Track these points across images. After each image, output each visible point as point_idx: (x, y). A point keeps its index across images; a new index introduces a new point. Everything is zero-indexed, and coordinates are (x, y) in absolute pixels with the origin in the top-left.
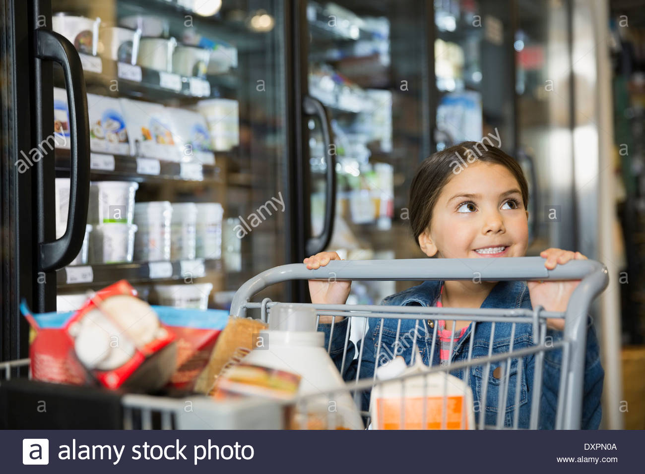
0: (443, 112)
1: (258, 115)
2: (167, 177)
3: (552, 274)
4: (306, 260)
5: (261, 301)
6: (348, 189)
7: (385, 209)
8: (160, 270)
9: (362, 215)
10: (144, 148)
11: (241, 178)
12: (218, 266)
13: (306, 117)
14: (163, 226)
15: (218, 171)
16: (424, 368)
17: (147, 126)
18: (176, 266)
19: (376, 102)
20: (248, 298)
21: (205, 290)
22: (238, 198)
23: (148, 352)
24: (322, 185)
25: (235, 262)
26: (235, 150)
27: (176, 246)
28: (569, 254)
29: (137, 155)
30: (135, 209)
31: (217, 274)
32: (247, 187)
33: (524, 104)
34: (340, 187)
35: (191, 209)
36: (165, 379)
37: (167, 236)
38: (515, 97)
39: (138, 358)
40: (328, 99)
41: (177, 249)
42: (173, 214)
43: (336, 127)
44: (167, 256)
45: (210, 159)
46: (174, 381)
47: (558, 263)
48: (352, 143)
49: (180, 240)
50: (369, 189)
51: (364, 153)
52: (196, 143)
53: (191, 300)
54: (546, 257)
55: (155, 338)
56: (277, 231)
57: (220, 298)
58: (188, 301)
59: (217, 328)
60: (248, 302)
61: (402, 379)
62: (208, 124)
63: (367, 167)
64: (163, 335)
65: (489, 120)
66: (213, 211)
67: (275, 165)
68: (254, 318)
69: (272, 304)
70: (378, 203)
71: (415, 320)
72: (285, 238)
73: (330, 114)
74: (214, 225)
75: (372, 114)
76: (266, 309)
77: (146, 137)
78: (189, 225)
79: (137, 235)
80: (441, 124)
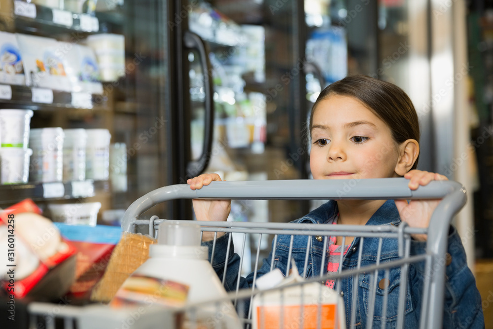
0: (311, 45)
1: (142, 48)
2: (59, 105)
3: (415, 194)
4: (189, 181)
5: (149, 218)
6: (225, 116)
7: (259, 134)
8: (53, 191)
9: (237, 140)
10: (39, 79)
11: (127, 106)
12: (106, 187)
13: (186, 50)
14: (56, 150)
15: (106, 100)
16: (300, 279)
17: (41, 59)
18: (68, 187)
19: (250, 37)
20: (137, 216)
21: (94, 208)
22: (125, 124)
23: (51, 264)
24: (201, 113)
25: (122, 183)
26: (121, 81)
27: (68, 169)
28: (430, 176)
29: (32, 86)
30: (30, 135)
31: (105, 193)
32: (133, 115)
33: (385, 38)
34: (217, 114)
35: (81, 135)
36: (65, 289)
37: (60, 159)
38: (378, 32)
39: (42, 270)
40: (206, 34)
41: (68, 171)
42: (65, 139)
43: (213, 59)
44: (60, 177)
45: (98, 89)
46: (74, 290)
47: (421, 184)
48: (228, 74)
49: (71, 162)
50: (244, 116)
51: (239, 84)
52: (85, 74)
53: (82, 218)
54: (410, 178)
55: (57, 252)
56: (159, 155)
57: (109, 216)
58: (78, 218)
59: (112, 243)
60: (137, 219)
61: (281, 289)
62: (97, 57)
63: (242, 96)
64: (64, 249)
65: (354, 53)
66: (101, 137)
67: (158, 94)
68: (143, 234)
69: (158, 221)
70: (252, 129)
71: (290, 235)
72: (167, 161)
73: (209, 48)
74: (103, 149)
75: (247, 48)
76: (154, 225)
77: (40, 68)
78: (79, 149)
79: (32, 158)
80: (310, 56)
